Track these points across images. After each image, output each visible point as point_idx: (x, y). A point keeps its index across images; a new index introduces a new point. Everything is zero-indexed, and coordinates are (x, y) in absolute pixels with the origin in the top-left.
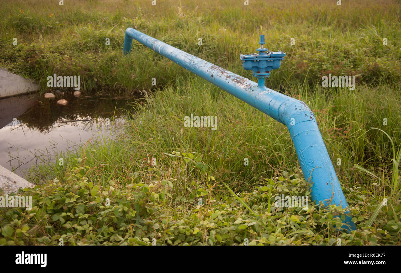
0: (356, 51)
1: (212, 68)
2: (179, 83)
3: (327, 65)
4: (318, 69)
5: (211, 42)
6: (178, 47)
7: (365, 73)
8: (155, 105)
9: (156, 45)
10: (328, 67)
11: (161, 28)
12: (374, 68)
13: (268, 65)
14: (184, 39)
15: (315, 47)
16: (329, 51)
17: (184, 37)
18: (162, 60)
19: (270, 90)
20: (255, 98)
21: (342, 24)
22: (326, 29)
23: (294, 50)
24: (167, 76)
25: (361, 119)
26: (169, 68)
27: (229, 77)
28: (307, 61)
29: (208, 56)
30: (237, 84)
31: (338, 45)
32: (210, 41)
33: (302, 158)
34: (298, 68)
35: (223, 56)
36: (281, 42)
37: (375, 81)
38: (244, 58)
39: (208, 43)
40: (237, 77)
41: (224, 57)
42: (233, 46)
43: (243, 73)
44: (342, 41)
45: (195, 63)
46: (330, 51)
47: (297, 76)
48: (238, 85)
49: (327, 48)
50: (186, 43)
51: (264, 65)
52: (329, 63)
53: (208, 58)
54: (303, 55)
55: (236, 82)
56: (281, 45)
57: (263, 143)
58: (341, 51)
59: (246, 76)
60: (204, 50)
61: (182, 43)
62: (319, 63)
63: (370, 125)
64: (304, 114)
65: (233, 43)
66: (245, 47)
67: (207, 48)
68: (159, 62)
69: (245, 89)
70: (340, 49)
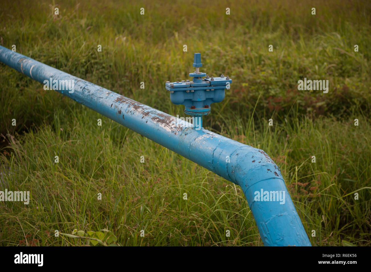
0: (315, 69)
1: (118, 100)
2: (59, 121)
3: (275, 90)
4: (264, 95)
5: (105, 57)
6: (55, 66)
7: (331, 100)
8: (26, 156)
9: (25, 65)
10: (277, 92)
11: (25, 37)
12: (342, 93)
13: (208, 97)
14: (63, 54)
15: (258, 63)
16: (277, 69)
17: (63, 50)
18: (31, 86)
19: (211, 133)
20: (190, 145)
21: (292, 30)
22: (270, 36)
23: (227, 68)
24: (39, 110)
25: (332, 168)
26: (43, 98)
27: (147, 114)
28: (247, 84)
29: (101, 78)
30: (160, 125)
31: (290, 59)
32: (103, 56)
33: (266, 233)
34: (234, 95)
35: (123, 79)
36: (208, 57)
37: (345, 112)
38: (172, 87)
39: (100, 60)
40: (158, 114)
41: (125, 80)
42: (137, 64)
43: (155, 102)
44: (295, 53)
45: (91, 93)
46: (279, 70)
47: (234, 107)
48: (162, 126)
49: (274, 65)
50: (67, 60)
51: (201, 97)
52: (278, 85)
53: (101, 81)
54: (241, 76)
55: (158, 121)
56: (208, 61)
57: (195, 209)
58: (295, 69)
59: (159, 107)
60: (95, 70)
61: (60, 60)
62: (264, 87)
63: (344, 176)
64: (265, 169)
65: (138, 58)
66: (155, 64)
67: (99, 67)
68: (26, 88)
69: (173, 132)
70: (292, 65)
